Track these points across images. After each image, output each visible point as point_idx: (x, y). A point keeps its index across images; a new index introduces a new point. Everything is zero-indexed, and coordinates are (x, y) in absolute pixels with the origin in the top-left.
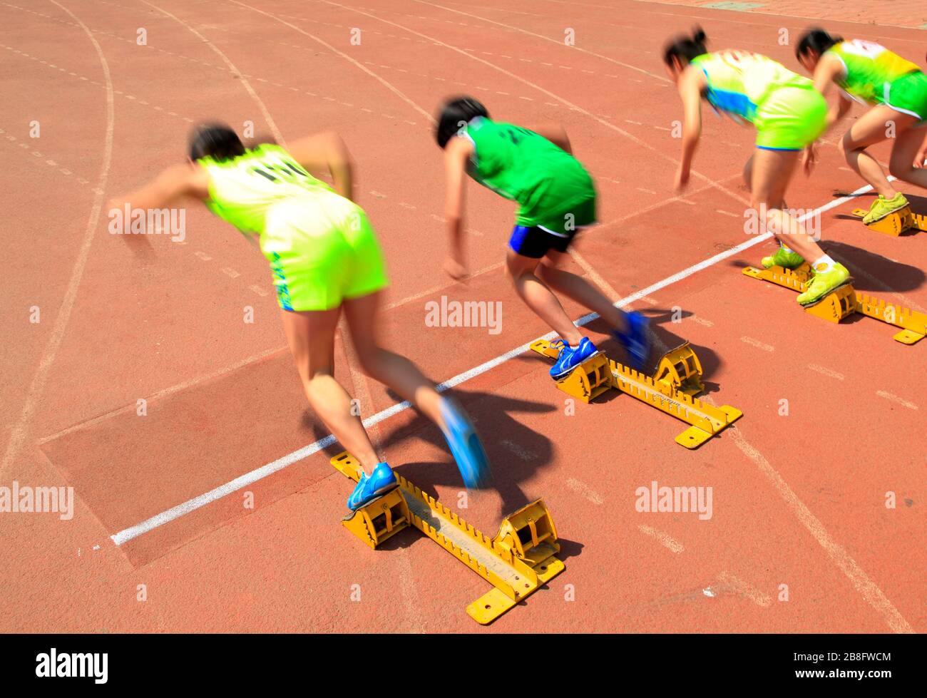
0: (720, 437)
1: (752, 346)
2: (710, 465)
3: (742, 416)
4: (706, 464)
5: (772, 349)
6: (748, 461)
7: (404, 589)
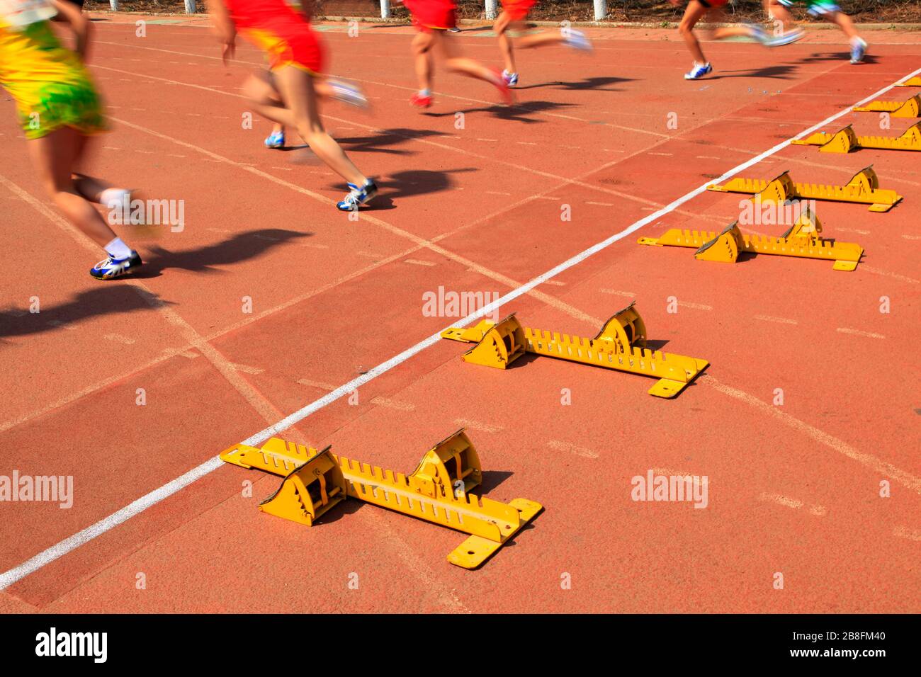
0: (696, 384)
1: (688, 308)
2: (697, 410)
3: (708, 366)
4: (693, 410)
5: (709, 308)
6: (735, 400)
7: (409, 564)
